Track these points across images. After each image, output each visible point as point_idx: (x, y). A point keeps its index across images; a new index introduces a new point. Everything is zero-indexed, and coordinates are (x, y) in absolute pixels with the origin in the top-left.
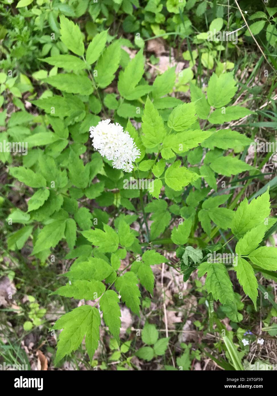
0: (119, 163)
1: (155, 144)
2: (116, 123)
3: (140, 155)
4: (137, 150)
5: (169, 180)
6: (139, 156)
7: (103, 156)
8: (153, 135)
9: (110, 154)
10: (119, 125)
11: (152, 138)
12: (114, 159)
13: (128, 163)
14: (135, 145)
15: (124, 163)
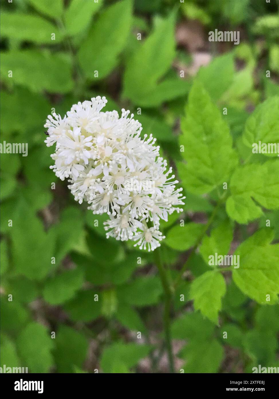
0: (125, 222)
1: (210, 184)
2: (123, 110)
3: (183, 204)
4: (176, 189)
5: (244, 276)
6: (180, 206)
7: (81, 202)
8: (205, 163)
9: (100, 197)
10: (129, 116)
11: (204, 170)
12: (111, 210)
13: (150, 224)
14: (170, 175)
15: (138, 224)
